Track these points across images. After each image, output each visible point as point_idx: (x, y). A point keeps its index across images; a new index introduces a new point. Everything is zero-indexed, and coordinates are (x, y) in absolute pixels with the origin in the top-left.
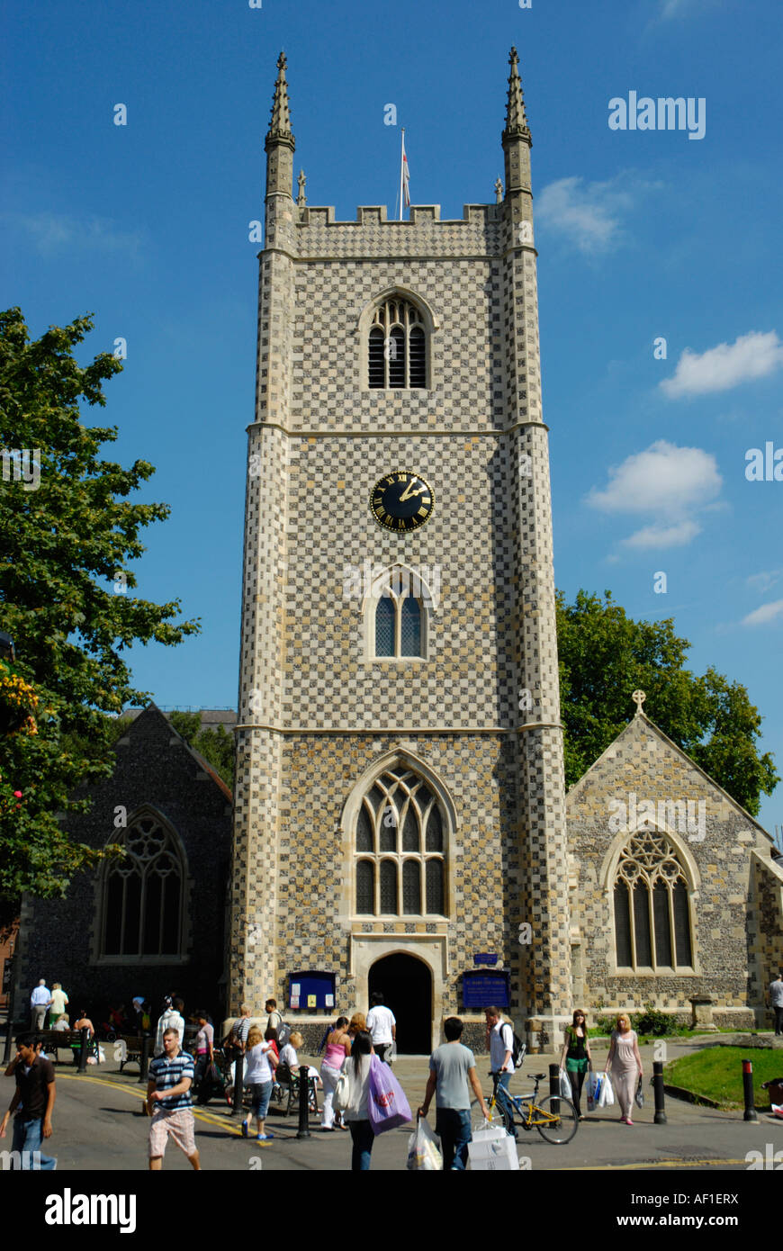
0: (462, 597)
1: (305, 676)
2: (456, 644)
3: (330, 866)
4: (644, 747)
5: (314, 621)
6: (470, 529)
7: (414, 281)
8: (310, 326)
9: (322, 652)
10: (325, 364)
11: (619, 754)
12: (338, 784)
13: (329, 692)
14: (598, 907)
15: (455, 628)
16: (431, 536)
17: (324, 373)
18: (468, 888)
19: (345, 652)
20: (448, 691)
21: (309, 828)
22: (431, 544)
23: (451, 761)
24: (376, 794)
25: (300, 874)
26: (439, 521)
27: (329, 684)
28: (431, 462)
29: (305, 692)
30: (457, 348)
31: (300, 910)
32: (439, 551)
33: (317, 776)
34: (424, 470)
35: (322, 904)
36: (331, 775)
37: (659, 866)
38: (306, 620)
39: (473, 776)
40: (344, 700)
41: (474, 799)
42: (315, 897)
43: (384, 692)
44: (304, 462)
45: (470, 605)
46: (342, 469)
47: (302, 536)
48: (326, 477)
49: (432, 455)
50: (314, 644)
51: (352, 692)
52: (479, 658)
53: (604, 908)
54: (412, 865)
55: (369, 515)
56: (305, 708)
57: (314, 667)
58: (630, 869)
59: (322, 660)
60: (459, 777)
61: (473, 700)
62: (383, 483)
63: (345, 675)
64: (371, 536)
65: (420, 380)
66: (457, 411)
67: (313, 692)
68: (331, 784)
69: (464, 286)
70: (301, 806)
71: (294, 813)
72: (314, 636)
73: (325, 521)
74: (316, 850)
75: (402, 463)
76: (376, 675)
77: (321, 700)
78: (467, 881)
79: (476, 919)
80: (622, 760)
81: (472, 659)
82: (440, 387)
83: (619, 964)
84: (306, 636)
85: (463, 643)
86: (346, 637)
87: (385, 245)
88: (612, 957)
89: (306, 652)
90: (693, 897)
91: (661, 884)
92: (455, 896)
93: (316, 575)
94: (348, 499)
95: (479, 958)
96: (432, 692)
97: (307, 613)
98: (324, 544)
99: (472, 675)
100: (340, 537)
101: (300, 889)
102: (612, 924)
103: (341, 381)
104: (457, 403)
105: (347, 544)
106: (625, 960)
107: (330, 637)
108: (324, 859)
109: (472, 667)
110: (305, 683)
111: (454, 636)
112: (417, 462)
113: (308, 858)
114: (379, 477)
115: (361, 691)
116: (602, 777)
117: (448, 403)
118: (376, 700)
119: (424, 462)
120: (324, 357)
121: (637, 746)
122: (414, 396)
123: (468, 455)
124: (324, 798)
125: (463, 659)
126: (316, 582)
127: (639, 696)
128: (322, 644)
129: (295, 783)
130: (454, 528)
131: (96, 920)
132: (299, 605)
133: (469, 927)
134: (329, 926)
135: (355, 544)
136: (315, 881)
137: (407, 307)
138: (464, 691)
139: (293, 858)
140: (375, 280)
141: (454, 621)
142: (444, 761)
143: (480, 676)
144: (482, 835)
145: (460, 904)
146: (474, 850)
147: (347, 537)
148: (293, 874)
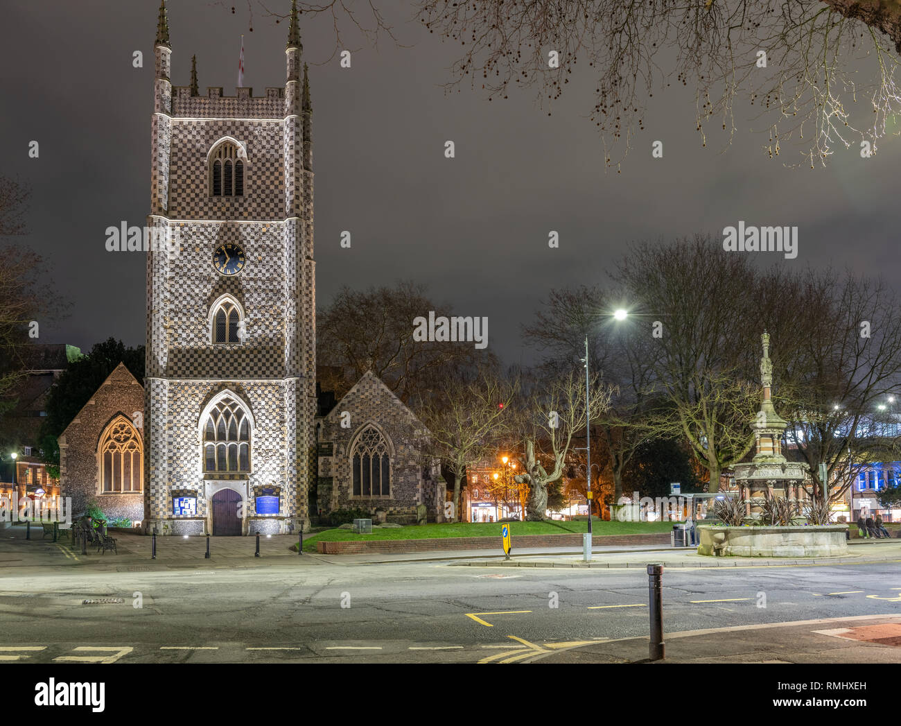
2: (256, 336)
3: (193, 447)
5: (184, 323)
6: (264, 275)
7: (237, 134)
8: (181, 159)
9: (188, 340)
10: (189, 182)
11: (358, 391)
12: (197, 407)
13: (192, 360)
14: (345, 467)
15: (256, 327)
16: (244, 279)
17: (188, 186)
18: (260, 458)
19: (200, 340)
20: (252, 360)
22: (244, 282)
23: (252, 396)
24: (215, 414)
26: (248, 271)
27: (192, 356)
28: (245, 238)
29: (180, 361)
30: (259, 173)
32: (248, 287)
33: (186, 403)
34: (241, 242)
36: (193, 401)
37: (376, 447)
38: (180, 323)
39: (263, 403)
40: (200, 364)
43: (220, 360)
45: (264, 315)
46: (198, 242)
47: (177, 278)
48: (189, 246)
49: (245, 234)
50: (184, 335)
51: (203, 360)
52: (267, 343)
53: (348, 467)
54: (233, 447)
55: (212, 267)
56: (180, 368)
58: (362, 449)
59: (188, 343)
60: (256, 404)
61: (264, 364)
62: (219, 251)
63: (200, 352)
64: (213, 278)
65: (239, 192)
66: (259, 210)
67: (184, 360)
68: (193, 407)
69: (264, 138)
70: (178, 418)
71: (175, 421)
72: (184, 331)
73: (189, 270)
75: (229, 238)
76: (215, 352)
77: (188, 364)
78: (259, 455)
80: (360, 393)
81: (264, 344)
82: (250, 196)
83: (354, 494)
84: (180, 331)
85: (260, 336)
86: (200, 332)
88: (351, 491)
91: (376, 456)
93: (185, 299)
94: (201, 258)
96: (244, 361)
97: (180, 319)
98: (189, 282)
100: (197, 279)
102: (351, 475)
103: (197, 191)
104: (259, 205)
105: (201, 282)
106: (357, 492)
107: (192, 332)
109: (264, 348)
110: (180, 357)
111: (256, 332)
112: (237, 239)
114: (217, 246)
115: (208, 360)
116: (349, 402)
117: (254, 205)
118: (216, 364)
119: (241, 238)
120: (189, 177)
121: (367, 386)
122: (237, 201)
123: (264, 234)
124: (190, 414)
125: (260, 344)
126: (185, 303)
128: (188, 335)
129: (175, 407)
130: (256, 275)
131: (99, 474)
132: (176, 315)
133: (260, 476)
134: (193, 476)
135: (205, 282)
136: (185, 454)
137: (233, 149)
138: (260, 360)
140: (216, 132)
141: (255, 324)
142: (249, 396)
145: (256, 465)
147: (201, 278)
148: (175, 451)
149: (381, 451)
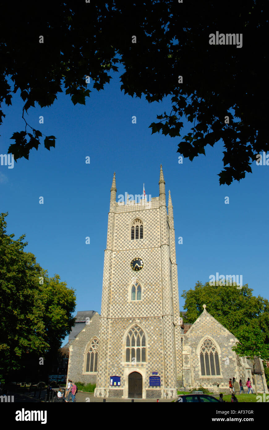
0: (150, 285)
1: (116, 305)
2: (149, 296)
3: (120, 350)
4: (206, 319)
5: (118, 293)
6: (152, 270)
7: (140, 216)
8: (119, 228)
9: (119, 300)
10: (121, 235)
11: (200, 321)
12: (122, 330)
13: (121, 309)
14: (196, 360)
15: (148, 293)
16: (143, 272)
17: (121, 237)
18: (151, 355)
19: (124, 300)
20: (147, 308)
21: (116, 341)
22: (143, 274)
23: (147, 324)
24: (130, 333)
25: (113, 352)
26: (145, 268)
27: (121, 307)
28: (144, 255)
29: (115, 309)
30: (149, 229)
31: (113, 361)
32: (145, 275)
33: (118, 329)
34: (142, 257)
35: (118, 359)
36: (121, 328)
37: (211, 349)
38: (116, 293)
39: (152, 328)
40: (124, 311)
41: (152, 333)
42: (116, 358)
43: (133, 308)
44: (116, 257)
45: (152, 287)
46: (124, 258)
47: (116, 274)
48: (121, 260)
49: (144, 253)
50: (118, 298)
51: (126, 309)
52: (154, 300)
53: (198, 360)
54: (138, 350)
55: (130, 268)
56: (115, 313)
57: (117, 303)
58: (204, 349)
59: (119, 301)
60: (149, 328)
61: (152, 309)
62: (133, 261)
63: (124, 305)
64: (130, 273)
65: (142, 237)
66: (149, 243)
67: (117, 309)
68: (121, 330)
69: (151, 216)
70: (114, 336)
71: (112, 337)
72: (118, 296)
73: (121, 270)
74: (117, 346)
75: (137, 256)
76: (131, 305)
77: (119, 311)
78: (151, 354)
79: (153, 363)
80: (201, 322)
81: (152, 300)
82: (146, 238)
83: (202, 375)
84: (116, 296)
85: (150, 296)
86: (124, 296)
87: (135, 208)
88: (200, 373)
89: (116, 300)
90: (220, 356)
91: (211, 354)
92: (148, 357)
93: (118, 282)
94: (126, 265)
95: (153, 373)
96: (143, 308)
97: (116, 291)
98: (120, 275)
99: (152, 304)
100: (124, 273)
101: (113, 356)
102: (200, 364)
103: (125, 239)
104: (149, 241)
105: (125, 275)
106: (203, 374)
107: (121, 296)
108: (118, 348)
109: (152, 302)
110: (116, 307)
111: (148, 295)
112: (140, 255)
113: (115, 348)
114: (132, 259)
115: (127, 309)
116: (196, 326)
117: (147, 242)
118: (131, 310)
119: (142, 255)
120: (121, 234)
121: (204, 318)
122: (140, 240)
123: (152, 253)
124: (119, 334)
125: (150, 300)
126: (118, 284)
127: (204, 306)
128: (119, 298)
129: (113, 330)
130: (148, 270)
131: (84, 363)
132: (115, 289)
133: (151, 365)
134: (119, 365)
135: (127, 275)
136: (116, 354)
137: (139, 221)
138: (150, 307)
139: (112, 348)
140: (132, 216)
141: (148, 291)
142: (146, 324)
143: (154, 304)
144: (154, 342)
145: (149, 359)
146: (152, 346)
147: (125, 273)
148: (112, 352)
149: (213, 351)
